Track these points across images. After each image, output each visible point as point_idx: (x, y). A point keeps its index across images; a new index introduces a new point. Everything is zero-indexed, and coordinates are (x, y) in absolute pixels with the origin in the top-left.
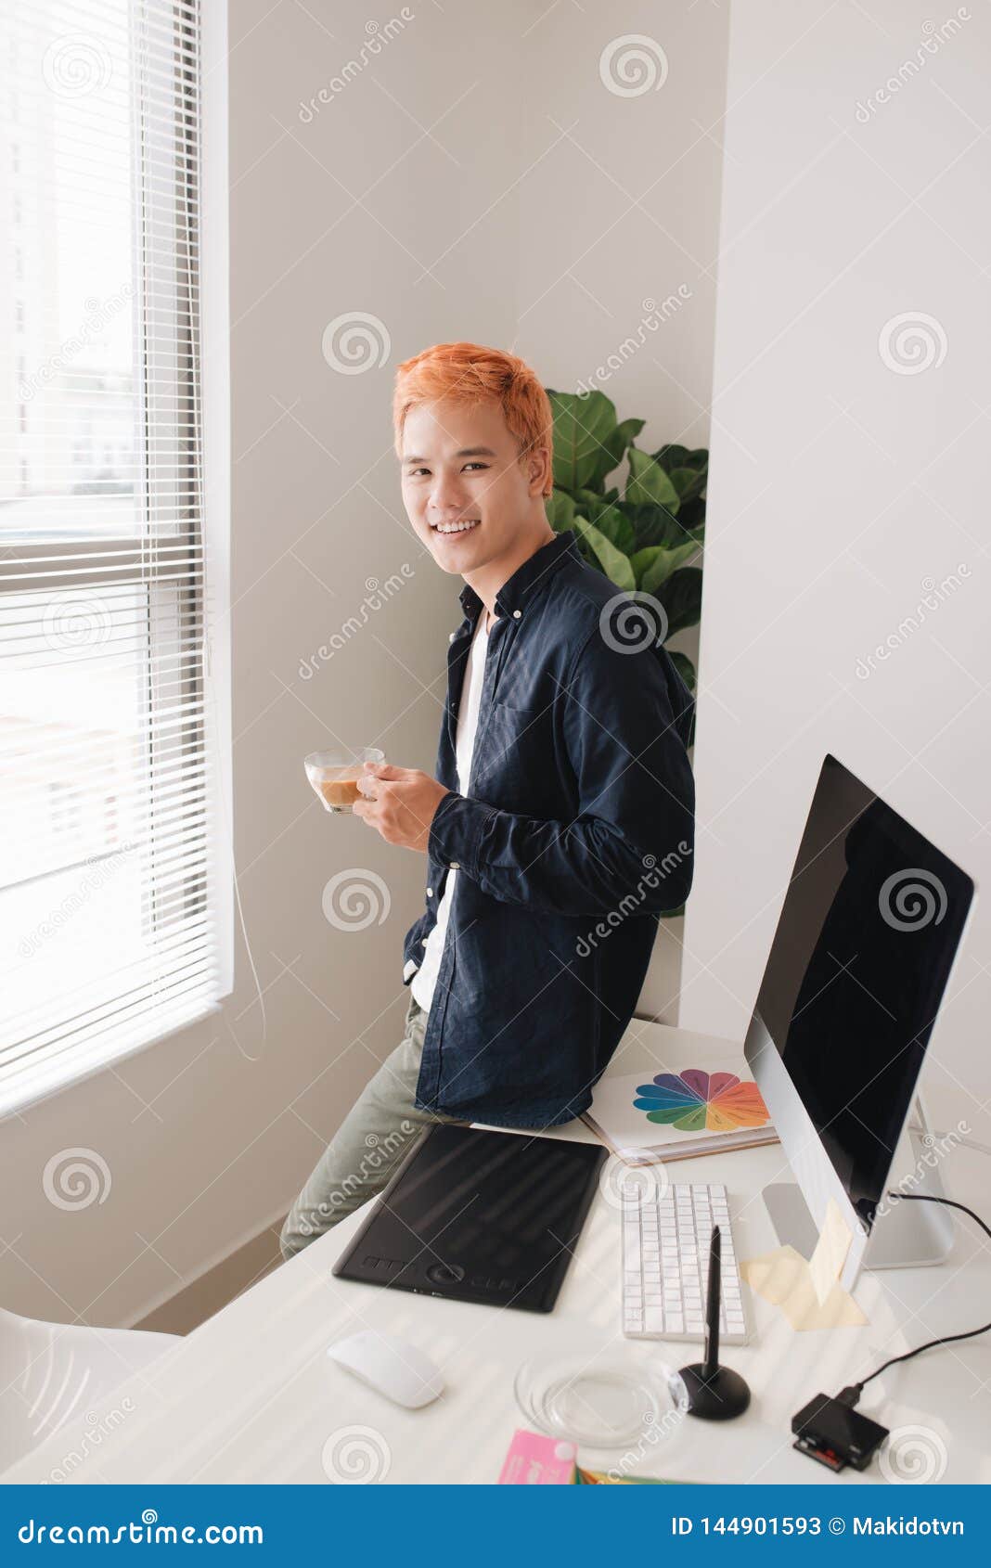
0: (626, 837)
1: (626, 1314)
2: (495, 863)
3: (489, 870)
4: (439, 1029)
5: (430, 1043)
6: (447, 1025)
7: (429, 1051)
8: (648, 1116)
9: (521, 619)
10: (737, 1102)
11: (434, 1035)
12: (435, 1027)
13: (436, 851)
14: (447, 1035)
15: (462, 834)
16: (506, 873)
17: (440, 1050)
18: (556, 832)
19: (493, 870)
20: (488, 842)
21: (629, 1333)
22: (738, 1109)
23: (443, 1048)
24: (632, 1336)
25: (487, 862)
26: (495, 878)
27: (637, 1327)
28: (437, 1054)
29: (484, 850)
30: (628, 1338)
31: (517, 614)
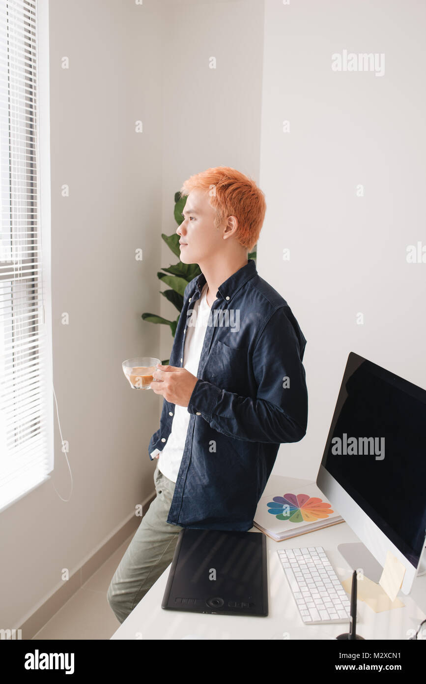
0: (284, 412)
1: (302, 614)
2: (221, 415)
3: (217, 419)
4: (182, 488)
5: (177, 493)
6: (187, 486)
7: (177, 497)
8: (277, 517)
9: (230, 301)
10: (312, 507)
11: (179, 490)
12: (180, 486)
13: (192, 407)
14: (186, 491)
15: (207, 400)
16: (226, 420)
17: (183, 497)
18: (252, 403)
19: (219, 418)
20: (219, 406)
21: (306, 622)
22: (314, 510)
23: (184, 496)
24: (307, 624)
25: (217, 414)
26: (220, 422)
27: (309, 619)
28: (180, 499)
29: (216, 410)
30: (307, 625)
31: (228, 298)
